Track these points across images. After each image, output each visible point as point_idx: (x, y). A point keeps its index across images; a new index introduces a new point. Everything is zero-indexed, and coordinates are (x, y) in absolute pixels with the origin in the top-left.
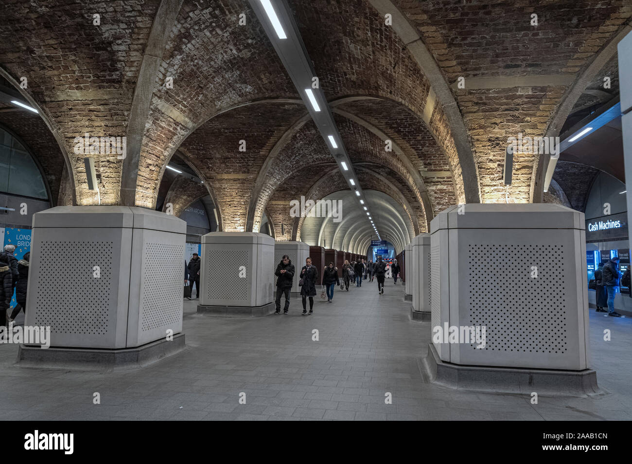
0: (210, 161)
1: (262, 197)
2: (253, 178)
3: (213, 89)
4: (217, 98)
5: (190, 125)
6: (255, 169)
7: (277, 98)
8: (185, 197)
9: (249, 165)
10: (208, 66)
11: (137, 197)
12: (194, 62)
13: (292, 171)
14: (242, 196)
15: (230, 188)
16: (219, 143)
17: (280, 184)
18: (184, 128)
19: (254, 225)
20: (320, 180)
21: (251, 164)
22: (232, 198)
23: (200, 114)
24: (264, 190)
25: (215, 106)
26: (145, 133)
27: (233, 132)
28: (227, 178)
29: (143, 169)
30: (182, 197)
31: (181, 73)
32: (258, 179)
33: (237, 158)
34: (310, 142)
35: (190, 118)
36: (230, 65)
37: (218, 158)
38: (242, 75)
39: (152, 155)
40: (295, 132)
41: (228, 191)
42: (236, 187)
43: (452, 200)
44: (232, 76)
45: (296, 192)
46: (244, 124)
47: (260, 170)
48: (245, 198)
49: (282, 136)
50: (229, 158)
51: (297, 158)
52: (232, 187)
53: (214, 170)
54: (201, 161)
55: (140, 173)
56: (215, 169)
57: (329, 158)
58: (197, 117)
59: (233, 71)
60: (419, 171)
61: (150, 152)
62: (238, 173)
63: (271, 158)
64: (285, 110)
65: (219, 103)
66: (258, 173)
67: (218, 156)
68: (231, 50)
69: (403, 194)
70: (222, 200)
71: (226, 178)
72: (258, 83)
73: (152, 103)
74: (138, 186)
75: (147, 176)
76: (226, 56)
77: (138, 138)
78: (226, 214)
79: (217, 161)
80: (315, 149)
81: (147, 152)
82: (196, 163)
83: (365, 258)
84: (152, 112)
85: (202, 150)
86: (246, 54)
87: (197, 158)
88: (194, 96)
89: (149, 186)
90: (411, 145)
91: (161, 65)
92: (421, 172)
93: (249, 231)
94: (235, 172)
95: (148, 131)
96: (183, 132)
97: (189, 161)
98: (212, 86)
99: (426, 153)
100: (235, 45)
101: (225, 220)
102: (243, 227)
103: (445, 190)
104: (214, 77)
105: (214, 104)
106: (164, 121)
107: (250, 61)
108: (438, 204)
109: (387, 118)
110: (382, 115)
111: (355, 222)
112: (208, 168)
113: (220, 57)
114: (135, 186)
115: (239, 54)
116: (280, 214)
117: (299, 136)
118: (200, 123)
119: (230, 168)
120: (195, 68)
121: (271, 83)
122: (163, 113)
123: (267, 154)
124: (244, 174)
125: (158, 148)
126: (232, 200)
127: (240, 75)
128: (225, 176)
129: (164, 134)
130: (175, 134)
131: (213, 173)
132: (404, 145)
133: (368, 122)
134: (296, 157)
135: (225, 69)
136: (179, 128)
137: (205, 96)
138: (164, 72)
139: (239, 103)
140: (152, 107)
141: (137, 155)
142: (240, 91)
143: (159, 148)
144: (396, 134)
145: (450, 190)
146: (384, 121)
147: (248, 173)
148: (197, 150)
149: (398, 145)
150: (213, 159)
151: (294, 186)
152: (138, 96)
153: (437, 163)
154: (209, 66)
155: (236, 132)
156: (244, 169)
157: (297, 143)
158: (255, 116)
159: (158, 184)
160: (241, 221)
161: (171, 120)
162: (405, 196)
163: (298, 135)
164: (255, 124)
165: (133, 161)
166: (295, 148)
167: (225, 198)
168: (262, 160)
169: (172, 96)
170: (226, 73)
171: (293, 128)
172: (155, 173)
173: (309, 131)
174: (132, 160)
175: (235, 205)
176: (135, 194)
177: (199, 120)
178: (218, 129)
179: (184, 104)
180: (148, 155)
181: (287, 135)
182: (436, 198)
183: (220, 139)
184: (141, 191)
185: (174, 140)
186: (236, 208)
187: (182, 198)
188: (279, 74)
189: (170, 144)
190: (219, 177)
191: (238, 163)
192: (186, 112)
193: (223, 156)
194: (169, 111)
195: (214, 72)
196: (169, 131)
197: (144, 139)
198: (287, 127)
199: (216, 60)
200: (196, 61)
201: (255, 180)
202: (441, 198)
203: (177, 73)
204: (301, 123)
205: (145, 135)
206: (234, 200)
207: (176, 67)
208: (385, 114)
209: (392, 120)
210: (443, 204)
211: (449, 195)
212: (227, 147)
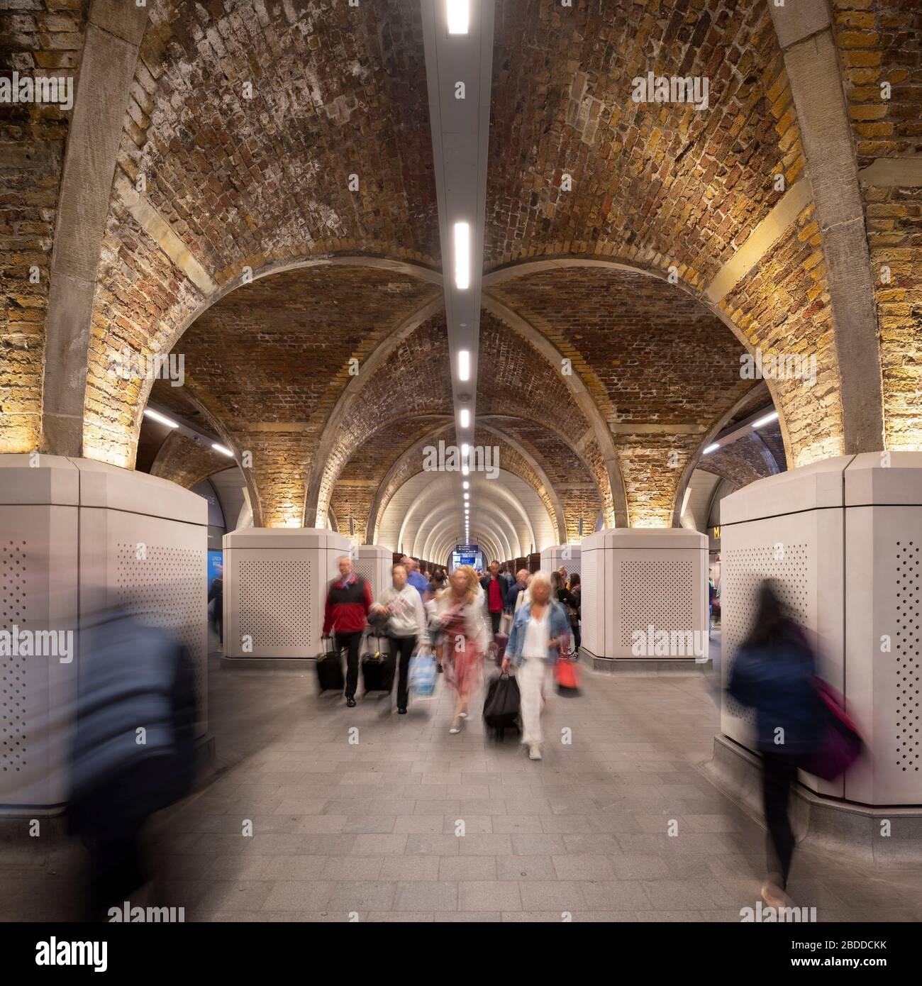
0: (236, 398)
1: (330, 466)
2: (317, 431)
3: (261, 200)
4: (266, 228)
5: (207, 286)
6: (319, 415)
7: (382, 255)
8: (183, 473)
9: (309, 407)
10: (253, 125)
11: (87, 437)
12: (221, 99)
13: (378, 424)
14: (296, 464)
15: (273, 450)
16: (253, 362)
17: (358, 446)
18: (195, 290)
19: (318, 516)
20: (414, 446)
21: (312, 405)
22: (278, 468)
23: (229, 264)
24: (334, 454)
25: (263, 250)
26: (100, 276)
27: (281, 340)
28: (267, 430)
29: (98, 370)
30: (178, 471)
31: (189, 125)
32: (326, 432)
33: (286, 393)
34: (416, 369)
35: (208, 268)
36: (302, 140)
37: (250, 393)
38: (323, 177)
39: (122, 341)
40: (398, 343)
41: (270, 454)
42: (285, 448)
43: (657, 474)
44: (303, 175)
45: (374, 466)
46: (303, 325)
47: (329, 416)
48: (302, 467)
49: (373, 350)
50: (273, 393)
51: (389, 400)
52: (277, 448)
53: (244, 416)
54: (218, 397)
55: (91, 378)
56: (245, 413)
57: (437, 405)
58: (223, 267)
59: (306, 161)
60: (608, 423)
61: (116, 330)
62: (288, 420)
63: (350, 393)
64: (386, 294)
65: (271, 244)
66: (326, 422)
67: (250, 387)
68: (311, 89)
69: (544, 470)
70: (259, 472)
71: (265, 430)
72: (351, 209)
73: (114, 196)
74: (90, 410)
75: (111, 390)
76: (296, 106)
77: (83, 284)
78: (267, 496)
79: (250, 398)
80: (420, 386)
81: (109, 328)
82: (207, 401)
83: (447, 569)
84: (117, 223)
85: (220, 375)
86: (341, 111)
87: (211, 392)
88: (218, 210)
89: (116, 415)
90: (600, 376)
91: (136, 79)
92: (611, 426)
93: (310, 527)
94: (283, 418)
95: (108, 271)
96: (191, 300)
97: (194, 396)
98: (260, 190)
99: (623, 391)
100: (321, 73)
101: (264, 507)
102: (299, 520)
103: (648, 456)
104: (263, 166)
105: (260, 243)
106: (147, 258)
107: (346, 137)
108: (635, 480)
109: (569, 321)
110: (562, 314)
111: (443, 517)
112: (232, 410)
113: (284, 105)
114: (81, 411)
115: (327, 108)
116: (347, 501)
117: (402, 355)
118: (228, 285)
119: (273, 413)
120: (223, 121)
121: (376, 213)
122: (144, 234)
123: (343, 386)
124: (299, 424)
125: (134, 324)
126: (277, 471)
127: (319, 178)
128: (265, 427)
129: (149, 293)
130: (174, 301)
131: (241, 422)
132: (589, 376)
133: (534, 327)
134: (387, 398)
135: (290, 148)
136: (182, 288)
137: (243, 215)
138: (145, 104)
139: (310, 254)
140: (115, 205)
141: (83, 331)
142: (315, 224)
143: (138, 328)
144: (578, 353)
145: (656, 457)
146: (562, 327)
147: (307, 420)
148: (211, 375)
149: (579, 374)
150: (240, 393)
151: (372, 455)
152: (76, 162)
153: (640, 409)
154: (257, 125)
155: (286, 341)
156: (300, 415)
157: (396, 369)
158: (326, 306)
159: (137, 414)
160: (295, 509)
161: (165, 260)
162: (546, 473)
163: (401, 351)
164: (324, 325)
165: (72, 347)
166: (390, 377)
167: (264, 467)
168: (332, 396)
169: (167, 190)
170: (290, 162)
171: (395, 336)
172: (130, 387)
173: (421, 345)
174: (68, 343)
175: (284, 481)
176: (82, 430)
177: (227, 278)
178: (252, 333)
179: (195, 223)
180: (112, 339)
181: (383, 351)
182: (631, 470)
183: (254, 354)
184: (98, 424)
185: (172, 316)
186: (285, 485)
187: (179, 475)
188: (397, 192)
189: (162, 323)
190: (252, 427)
191: (286, 402)
192: (198, 248)
193: (260, 388)
194: (160, 235)
195: (267, 148)
196: (161, 288)
197: (99, 291)
198: (383, 334)
199: (274, 113)
200: (227, 98)
201: (319, 434)
202: (640, 470)
203: (178, 121)
204: (412, 325)
205: (100, 281)
206: (280, 470)
207: (177, 99)
208: (568, 311)
209: (578, 325)
210: (642, 481)
211: (653, 466)
212: (268, 371)
